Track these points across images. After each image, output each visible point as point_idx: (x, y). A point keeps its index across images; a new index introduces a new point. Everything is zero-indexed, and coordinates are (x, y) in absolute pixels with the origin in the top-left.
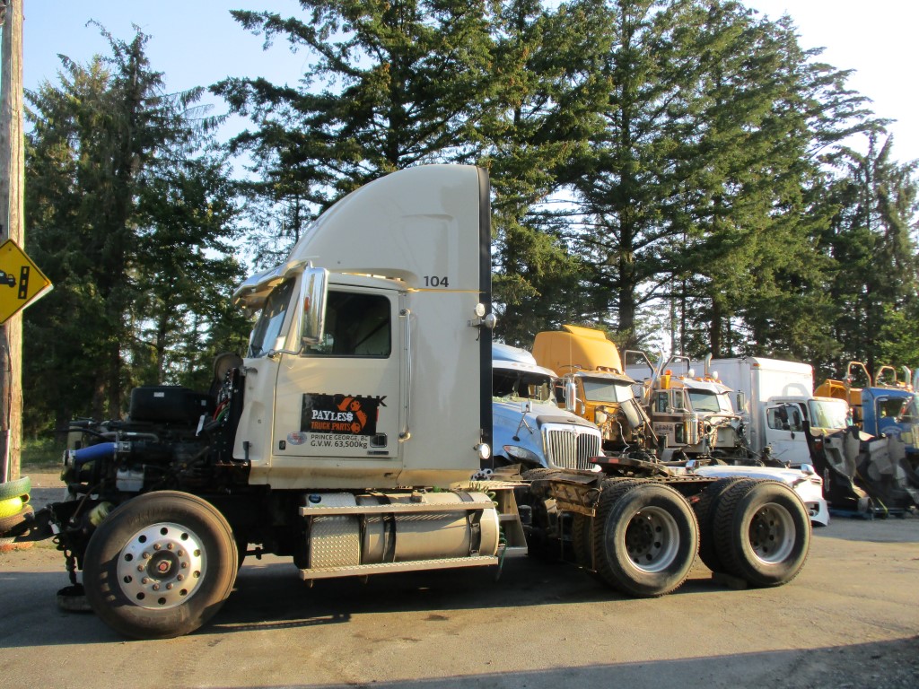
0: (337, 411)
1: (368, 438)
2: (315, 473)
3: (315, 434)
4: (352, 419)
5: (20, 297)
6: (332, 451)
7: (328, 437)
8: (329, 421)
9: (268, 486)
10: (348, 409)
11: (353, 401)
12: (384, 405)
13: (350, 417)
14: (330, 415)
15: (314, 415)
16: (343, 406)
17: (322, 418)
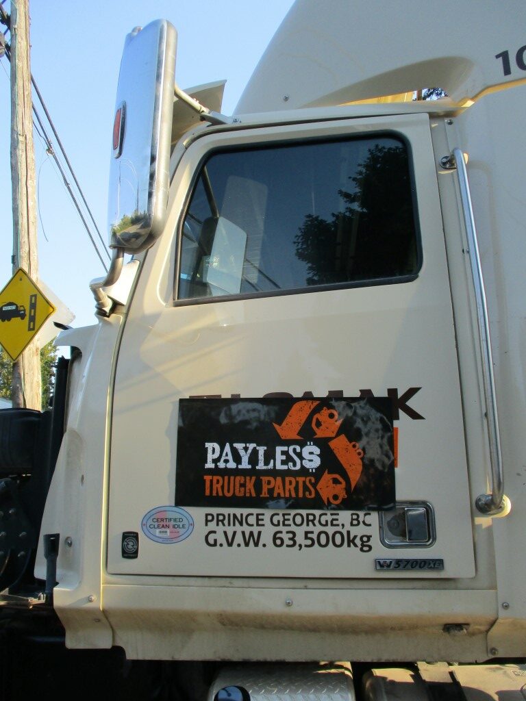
0: (272, 441)
1: (374, 518)
2: (232, 623)
3: (215, 511)
4: (317, 462)
5: (30, 329)
6: (267, 559)
7: (252, 520)
8: (252, 472)
9: (118, 651)
10: (306, 435)
11: (317, 410)
12: (414, 415)
13: (311, 457)
14: (255, 452)
15: (210, 457)
16: (290, 427)
17: (232, 465)
